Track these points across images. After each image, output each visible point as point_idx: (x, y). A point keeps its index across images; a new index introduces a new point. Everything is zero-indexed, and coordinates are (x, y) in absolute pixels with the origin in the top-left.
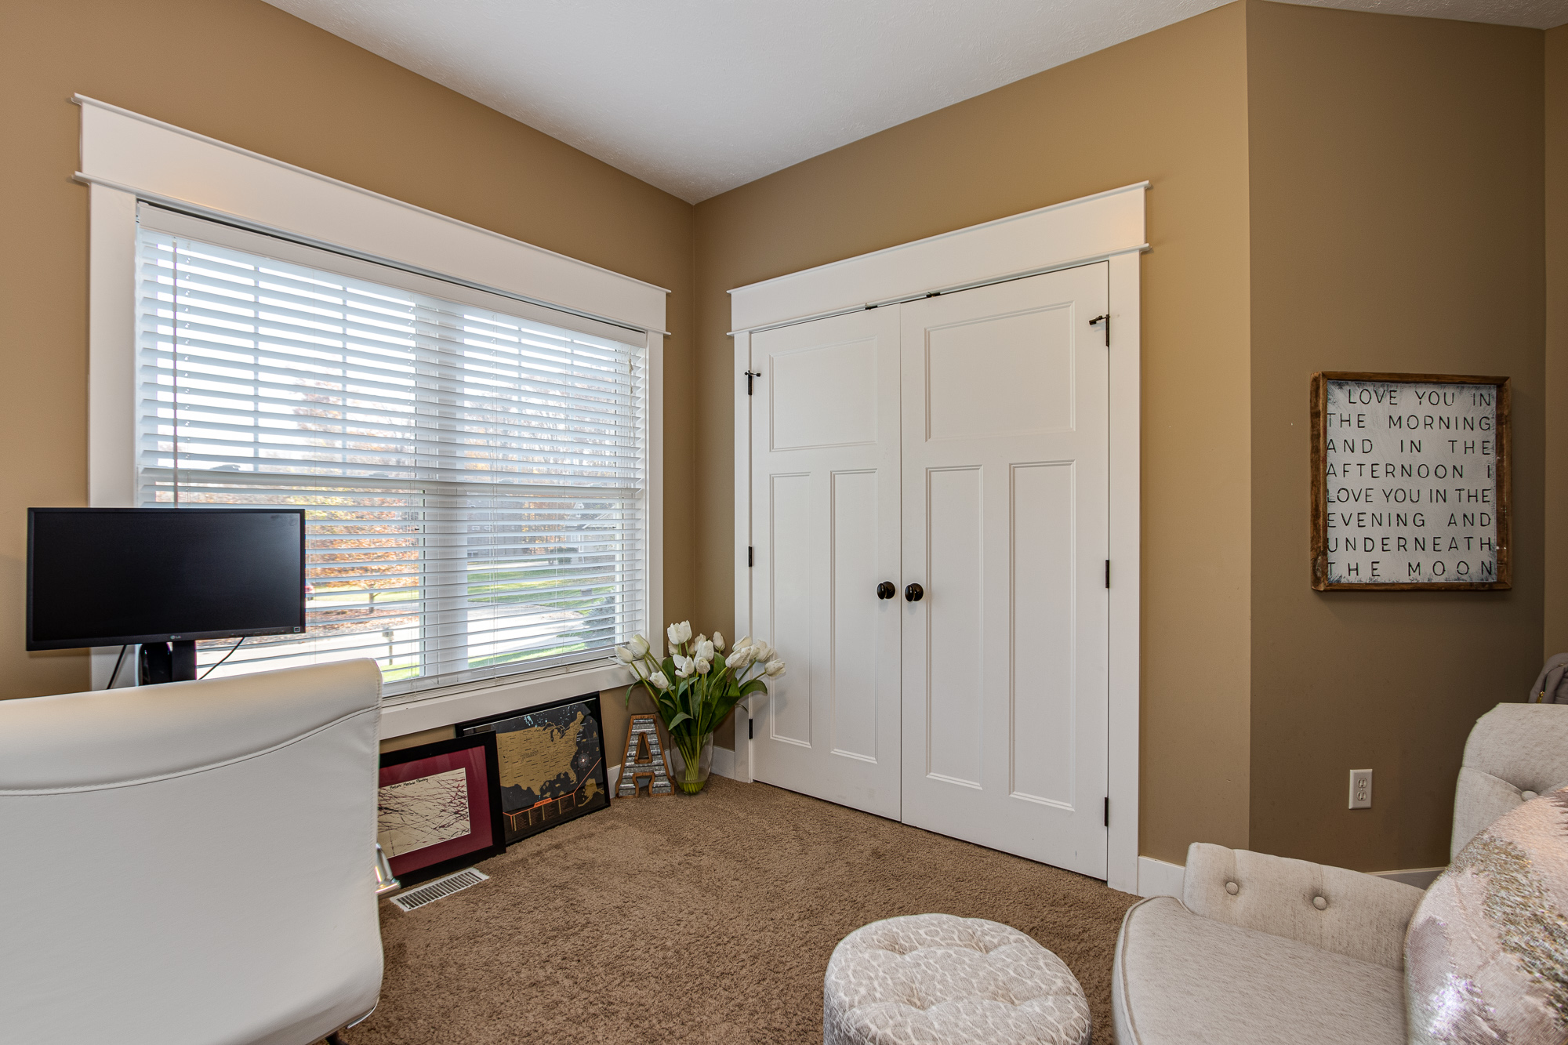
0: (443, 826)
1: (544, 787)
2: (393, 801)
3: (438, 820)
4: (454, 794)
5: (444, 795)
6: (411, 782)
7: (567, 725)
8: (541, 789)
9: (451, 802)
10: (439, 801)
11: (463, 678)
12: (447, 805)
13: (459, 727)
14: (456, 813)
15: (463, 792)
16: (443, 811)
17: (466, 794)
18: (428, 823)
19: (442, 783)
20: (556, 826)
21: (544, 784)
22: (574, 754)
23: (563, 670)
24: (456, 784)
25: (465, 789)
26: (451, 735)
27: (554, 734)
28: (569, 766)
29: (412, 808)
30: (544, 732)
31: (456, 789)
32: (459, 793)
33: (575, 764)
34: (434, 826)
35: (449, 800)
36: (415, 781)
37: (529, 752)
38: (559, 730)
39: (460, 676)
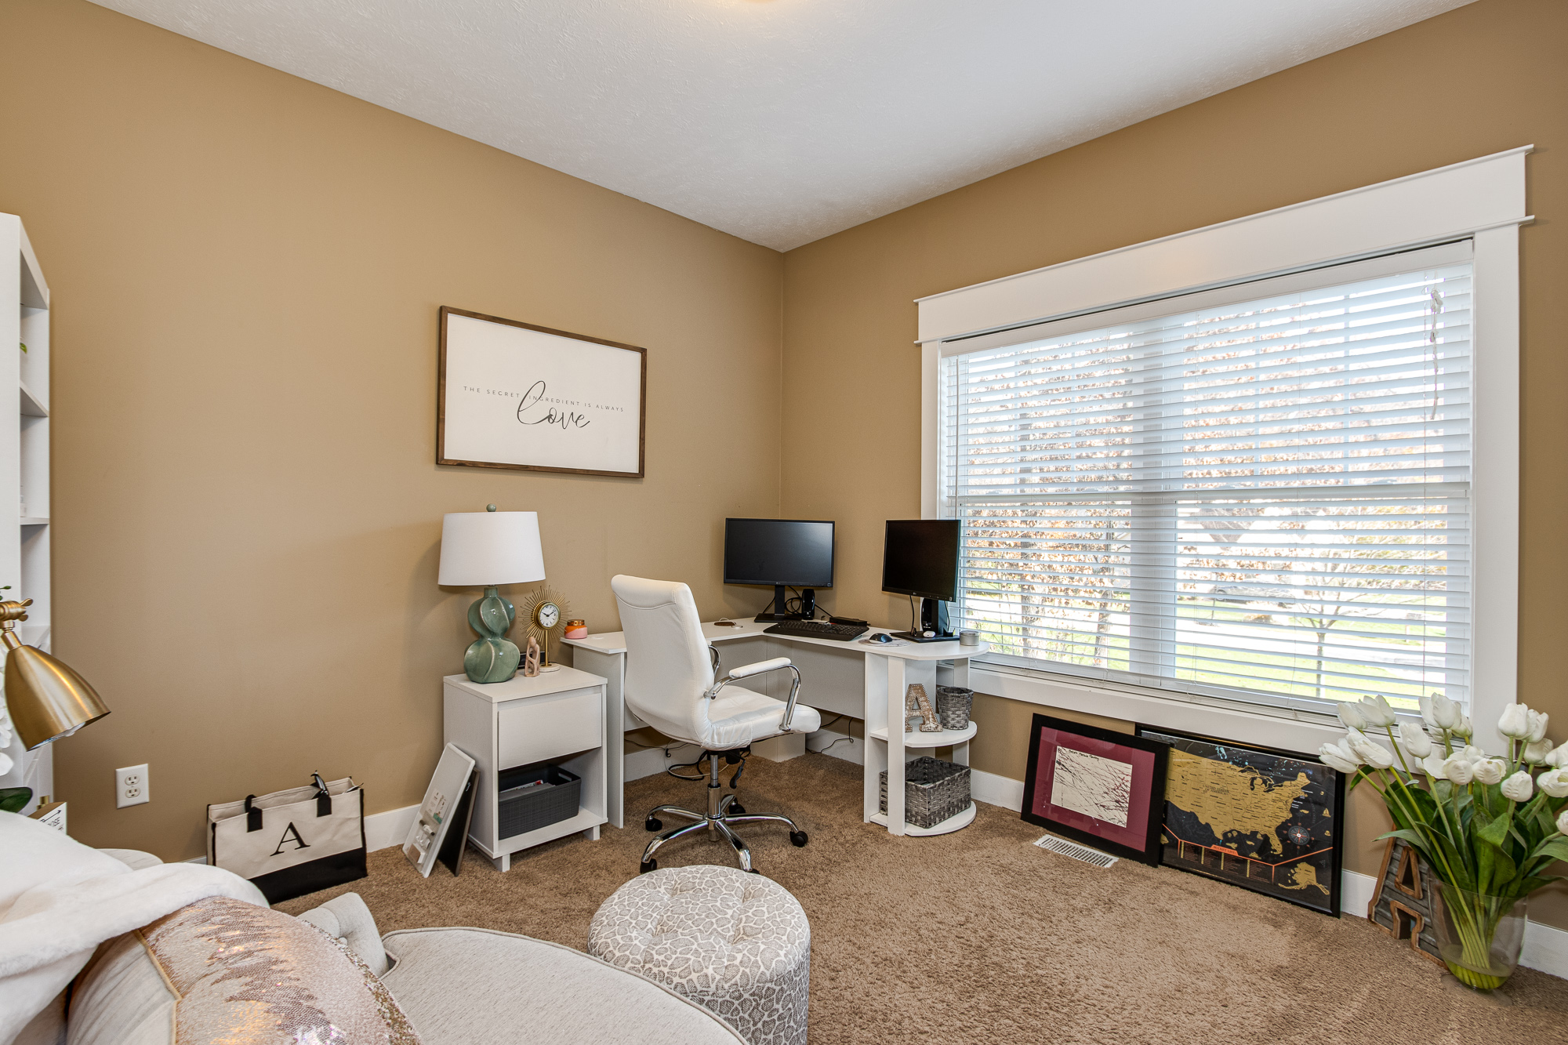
0: (1104, 806)
1: (1229, 835)
2: (1068, 761)
3: (1100, 798)
4: (1118, 784)
5: (1109, 780)
6: (1086, 754)
7: (1279, 781)
8: (1225, 835)
9: (1114, 790)
10: (1104, 782)
11: (1166, 685)
12: (1111, 790)
13: (1139, 727)
14: (1117, 802)
15: (1126, 786)
16: (1106, 793)
17: (1128, 789)
18: (1092, 796)
19: (1110, 768)
20: (1236, 885)
21: (1231, 832)
22: (1284, 820)
23: (1290, 715)
24: (1122, 776)
25: (1129, 785)
26: (1130, 731)
27: (1255, 782)
28: (1273, 830)
29: (1082, 776)
30: (1240, 774)
31: (1120, 780)
32: (1123, 786)
33: (1282, 830)
34: (1097, 802)
35: (1113, 787)
36: (1088, 755)
37: (1216, 786)
38: (1265, 782)
39: (1163, 682)
